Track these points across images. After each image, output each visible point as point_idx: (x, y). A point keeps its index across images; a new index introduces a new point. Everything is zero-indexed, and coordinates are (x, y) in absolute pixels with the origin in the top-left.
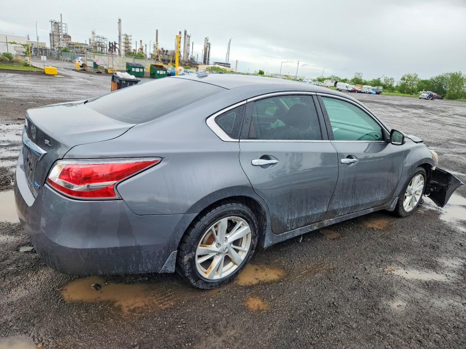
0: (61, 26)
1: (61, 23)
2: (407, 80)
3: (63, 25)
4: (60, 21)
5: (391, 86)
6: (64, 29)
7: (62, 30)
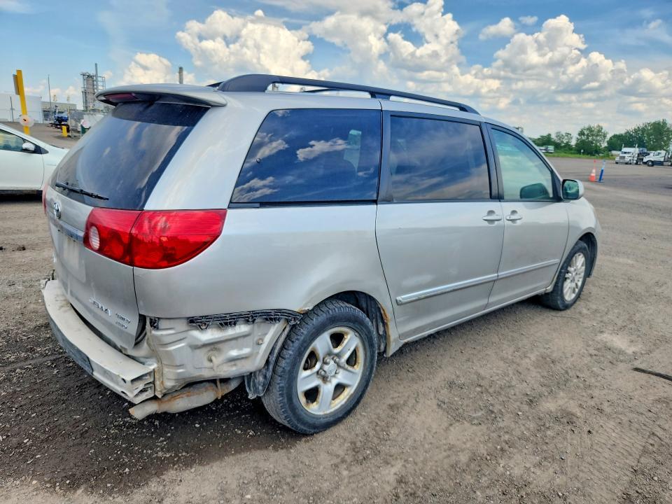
0: (97, 81)
1: (96, 76)
2: (588, 135)
3: (99, 79)
4: (95, 73)
5: (567, 145)
6: (100, 84)
7: (97, 85)
